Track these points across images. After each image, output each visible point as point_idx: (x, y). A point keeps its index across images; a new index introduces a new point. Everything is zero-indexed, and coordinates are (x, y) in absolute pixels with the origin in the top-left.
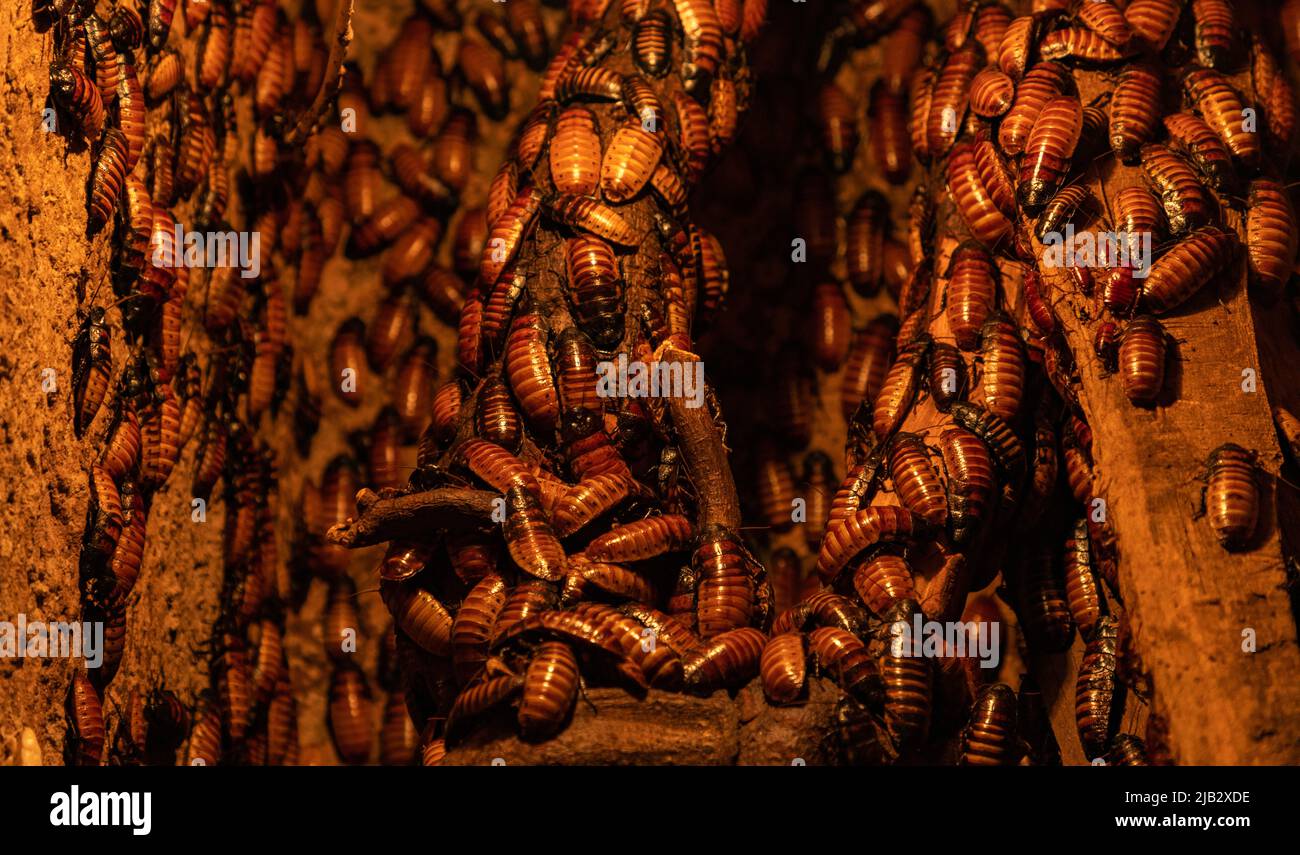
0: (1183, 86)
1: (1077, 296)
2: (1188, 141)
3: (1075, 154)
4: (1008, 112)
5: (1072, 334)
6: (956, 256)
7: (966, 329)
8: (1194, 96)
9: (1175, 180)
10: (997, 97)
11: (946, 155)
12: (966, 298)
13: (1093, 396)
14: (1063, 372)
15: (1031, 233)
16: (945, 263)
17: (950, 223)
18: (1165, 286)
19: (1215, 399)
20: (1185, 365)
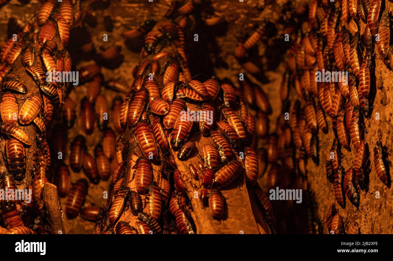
0: (221, 112)
1: (193, 180)
2: (226, 131)
3: (191, 131)
4: (167, 114)
5: (191, 193)
6: (138, 162)
7: (142, 187)
8: (225, 116)
9: (223, 144)
10: (164, 109)
11: (134, 126)
12: (142, 176)
13: (199, 214)
14: (186, 205)
15: (176, 156)
16: (134, 164)
17: (135, 150)
18: (222, 179)
19: (239, 219)
20: (229, 207)
